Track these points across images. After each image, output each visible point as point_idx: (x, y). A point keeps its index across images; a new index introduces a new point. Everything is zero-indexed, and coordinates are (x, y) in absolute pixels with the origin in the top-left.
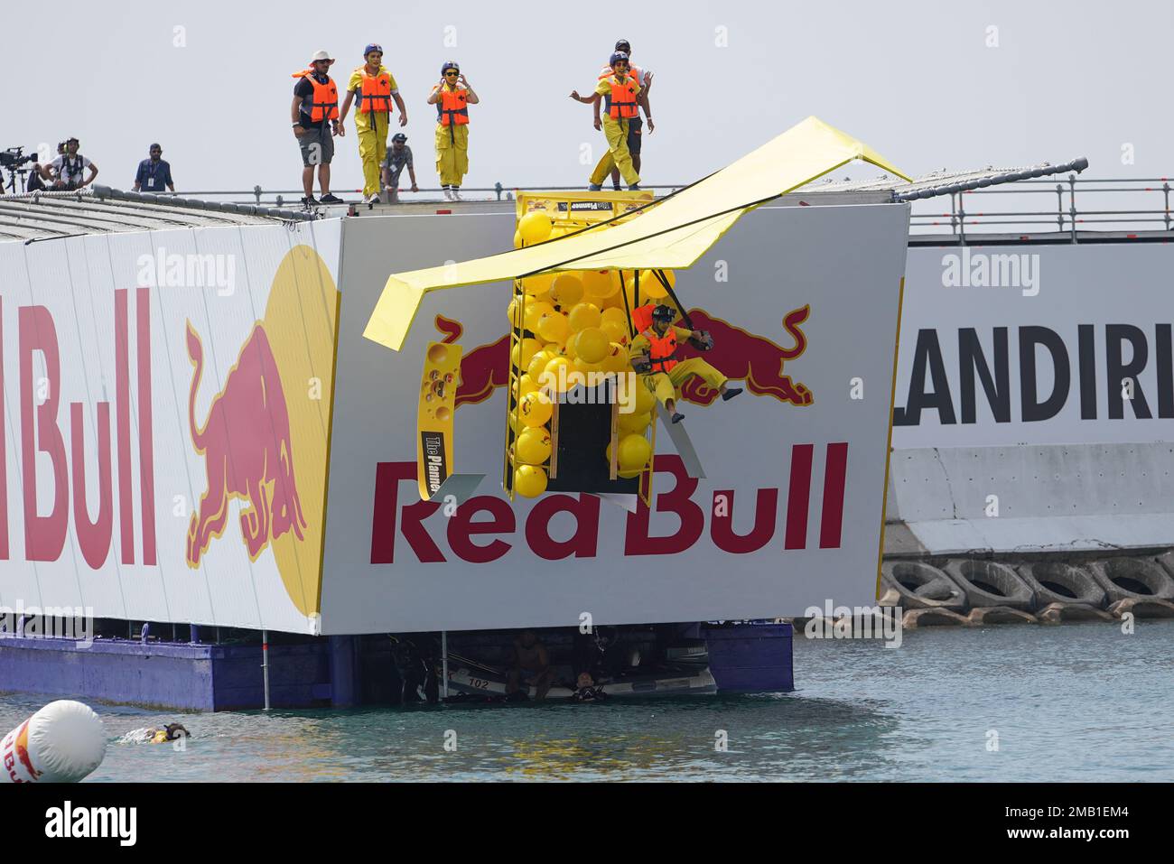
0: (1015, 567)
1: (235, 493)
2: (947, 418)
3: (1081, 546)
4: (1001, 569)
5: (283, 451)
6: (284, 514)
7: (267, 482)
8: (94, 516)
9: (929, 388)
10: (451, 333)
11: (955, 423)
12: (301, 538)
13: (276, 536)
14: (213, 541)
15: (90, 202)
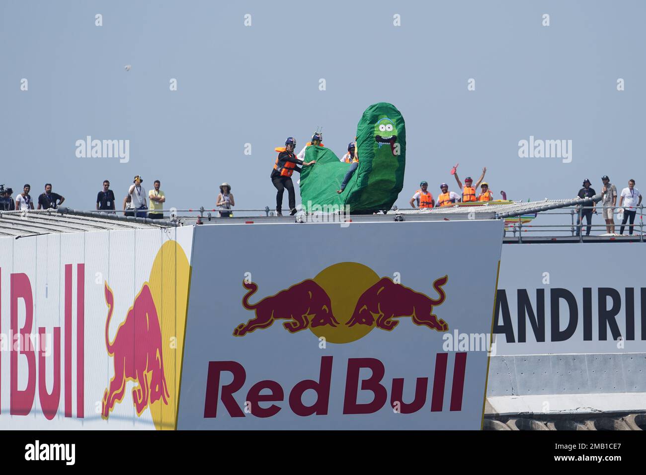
0: (545, 422)
1: (130, 378)
2: (510, 339)
3: (581, 411)
4: (537, 424)
5: (158, 355)
6: (157, 390)
7: (148, 372)
8: (50, 390)
9: (501, 322)
10: (251, 290)
11: (514, 342)
12: (166, 403)
13: (152, 402)
14: (116, 404)
15: (55, 216)
